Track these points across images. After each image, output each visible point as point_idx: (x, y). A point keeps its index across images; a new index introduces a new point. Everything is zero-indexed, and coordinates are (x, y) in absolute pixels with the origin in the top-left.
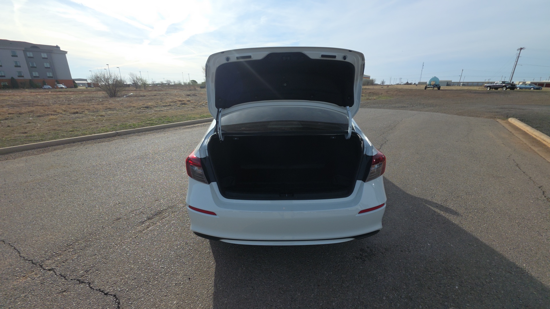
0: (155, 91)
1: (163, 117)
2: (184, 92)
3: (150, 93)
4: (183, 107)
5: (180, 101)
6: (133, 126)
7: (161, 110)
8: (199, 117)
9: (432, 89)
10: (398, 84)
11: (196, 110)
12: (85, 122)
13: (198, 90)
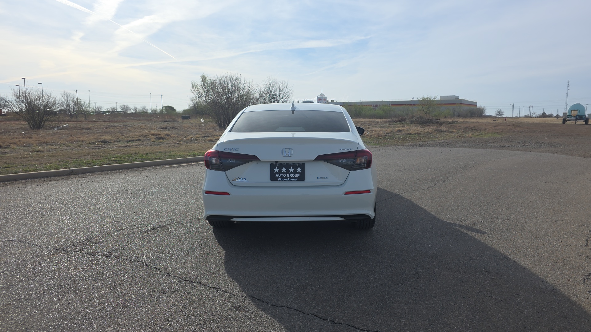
0: (104, 121)
1: (132, 154)
2: (155, 123)
3: (96, 124)
4: (160, 142)
5: (153, 135)
6: (93, 163)
7: (128, 146)
8: (187, 155)
9: (574, 122)
10: (527, 117)
11: (182, 147)
12: (18, 158)
13: (179, 121)
